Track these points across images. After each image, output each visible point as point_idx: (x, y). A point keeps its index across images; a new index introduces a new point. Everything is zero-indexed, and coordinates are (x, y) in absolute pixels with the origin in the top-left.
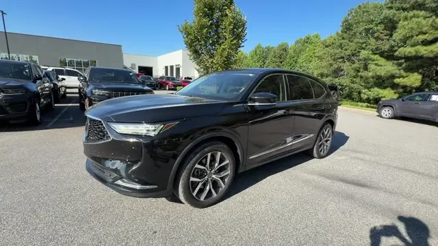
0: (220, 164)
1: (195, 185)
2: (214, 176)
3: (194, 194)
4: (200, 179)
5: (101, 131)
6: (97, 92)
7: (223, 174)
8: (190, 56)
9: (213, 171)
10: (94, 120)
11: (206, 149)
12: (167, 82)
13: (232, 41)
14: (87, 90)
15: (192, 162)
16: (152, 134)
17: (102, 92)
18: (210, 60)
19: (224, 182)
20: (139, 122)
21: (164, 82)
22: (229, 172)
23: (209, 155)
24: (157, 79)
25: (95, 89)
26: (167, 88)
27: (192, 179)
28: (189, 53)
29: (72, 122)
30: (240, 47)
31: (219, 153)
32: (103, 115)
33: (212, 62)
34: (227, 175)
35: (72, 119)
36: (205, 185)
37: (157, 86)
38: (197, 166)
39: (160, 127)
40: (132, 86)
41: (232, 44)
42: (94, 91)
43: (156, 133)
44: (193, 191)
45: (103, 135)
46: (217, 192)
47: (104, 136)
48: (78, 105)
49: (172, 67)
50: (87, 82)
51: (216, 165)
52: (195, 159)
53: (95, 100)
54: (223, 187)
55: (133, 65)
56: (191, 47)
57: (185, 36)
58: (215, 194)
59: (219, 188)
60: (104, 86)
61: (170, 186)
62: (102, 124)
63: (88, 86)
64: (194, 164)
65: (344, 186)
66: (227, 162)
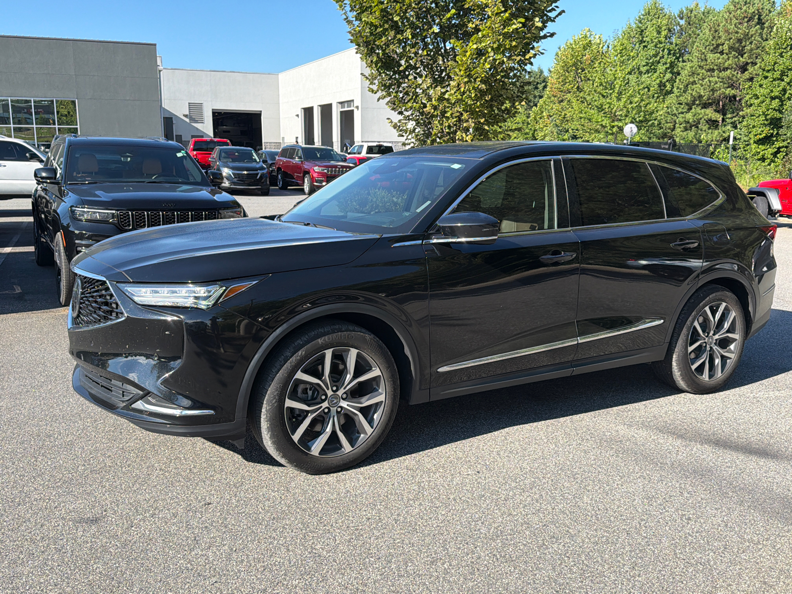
0: (356, 376)
1: (297, 417)
2: (344, 404)
3: (296, 437)
4: (309, 406)
5: (106, 304)
6: (87, 213)
7: (366, 402)
8: (371, 79)
9: (340, 392)
10: (91, 282)
11: (320, 341)
12: (307, 166)
13: (506, 23)
14: (62, 208)
15: (288, 365)
16: (203, 305)
17: (98, 213)
18: (435, 93)
19: (370, 422)
20: (180, 281)
21: (297, 168)
22: (381, 398)
23: (329, 354)
24: (272, 155)
25: (83, 203)
26: (306, 188)
27: (289, 403)
28: (368, 72)
29: (20, 298)
30: (538, 38)
31: (353, 353)
32: (110, 269)
33: (441, 99)
34: (377, 405)
35: (18, 290)
36: (321, 420)
37: (274, 182)
38: (300, 375)
39: (217, 291)
40: (184, 192)
41: (507, 36)
42: (79, 210)
43: (210, 302)
44: (294, 432)
45: (108, 309)
46: (352, 442)
47: (111, 312)
48: (32, 249)
49: (326, 110)
50: (58, 183)
51: (349, 377)
52: (293, 360)
53: (81, 237)
54: (368, 431)
55: (195, 109)
56: (371, 52)
57: (352, 15)
58: (347, 447)
59: (359, 433)
60: (103, 196)
61: (240, 413)
62: (107, 289)
63: (62, 194)
64: (293, 372)
65: (708, 455)
66: (376, 372)
